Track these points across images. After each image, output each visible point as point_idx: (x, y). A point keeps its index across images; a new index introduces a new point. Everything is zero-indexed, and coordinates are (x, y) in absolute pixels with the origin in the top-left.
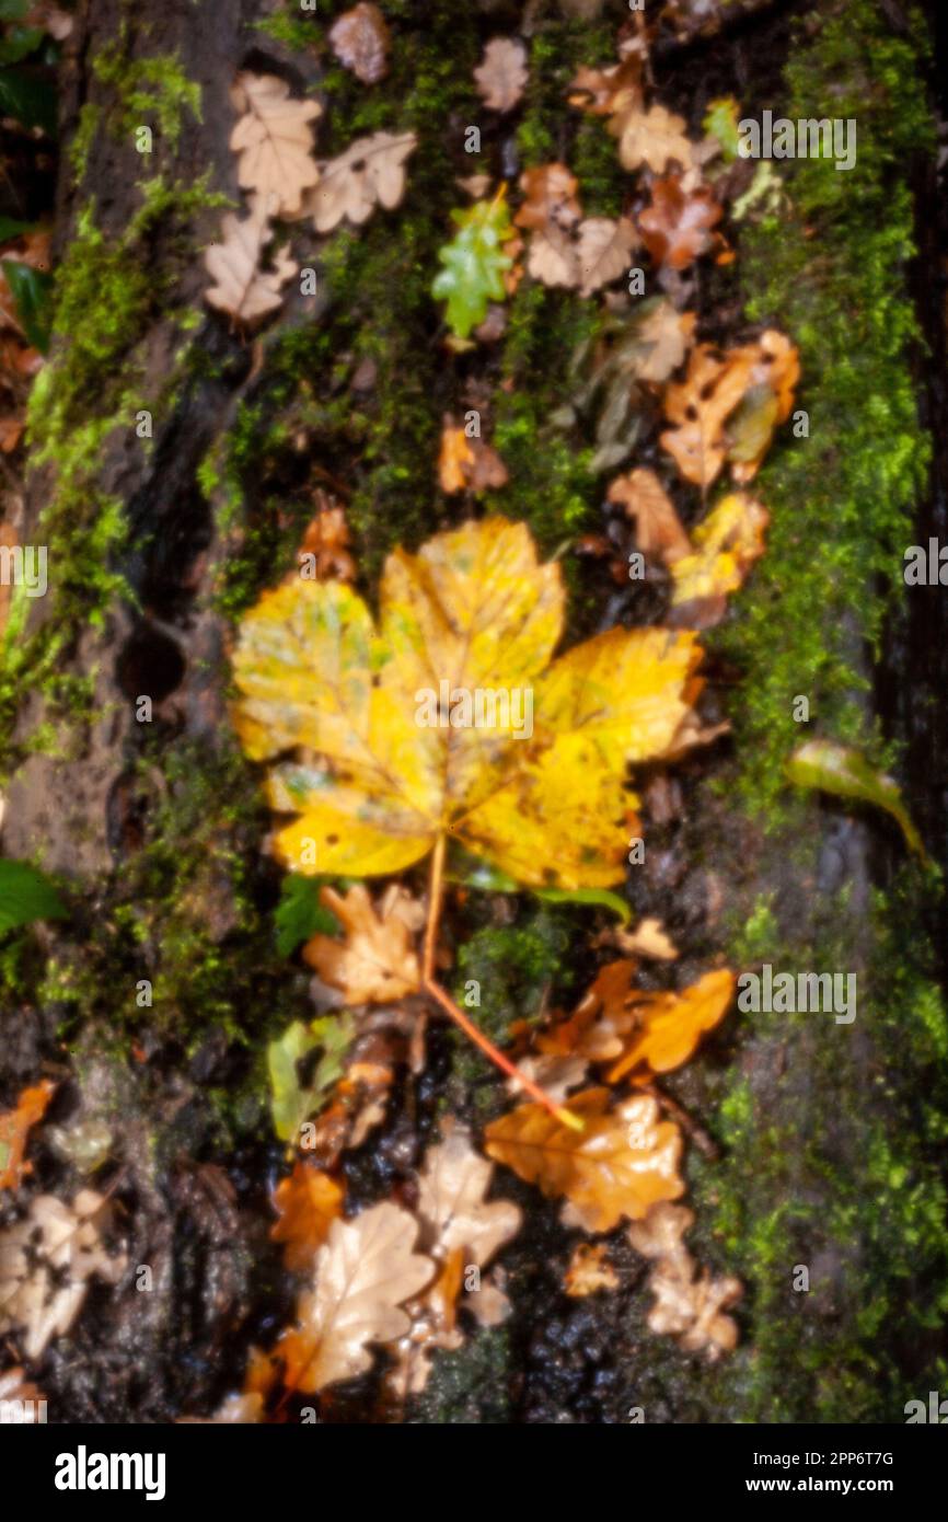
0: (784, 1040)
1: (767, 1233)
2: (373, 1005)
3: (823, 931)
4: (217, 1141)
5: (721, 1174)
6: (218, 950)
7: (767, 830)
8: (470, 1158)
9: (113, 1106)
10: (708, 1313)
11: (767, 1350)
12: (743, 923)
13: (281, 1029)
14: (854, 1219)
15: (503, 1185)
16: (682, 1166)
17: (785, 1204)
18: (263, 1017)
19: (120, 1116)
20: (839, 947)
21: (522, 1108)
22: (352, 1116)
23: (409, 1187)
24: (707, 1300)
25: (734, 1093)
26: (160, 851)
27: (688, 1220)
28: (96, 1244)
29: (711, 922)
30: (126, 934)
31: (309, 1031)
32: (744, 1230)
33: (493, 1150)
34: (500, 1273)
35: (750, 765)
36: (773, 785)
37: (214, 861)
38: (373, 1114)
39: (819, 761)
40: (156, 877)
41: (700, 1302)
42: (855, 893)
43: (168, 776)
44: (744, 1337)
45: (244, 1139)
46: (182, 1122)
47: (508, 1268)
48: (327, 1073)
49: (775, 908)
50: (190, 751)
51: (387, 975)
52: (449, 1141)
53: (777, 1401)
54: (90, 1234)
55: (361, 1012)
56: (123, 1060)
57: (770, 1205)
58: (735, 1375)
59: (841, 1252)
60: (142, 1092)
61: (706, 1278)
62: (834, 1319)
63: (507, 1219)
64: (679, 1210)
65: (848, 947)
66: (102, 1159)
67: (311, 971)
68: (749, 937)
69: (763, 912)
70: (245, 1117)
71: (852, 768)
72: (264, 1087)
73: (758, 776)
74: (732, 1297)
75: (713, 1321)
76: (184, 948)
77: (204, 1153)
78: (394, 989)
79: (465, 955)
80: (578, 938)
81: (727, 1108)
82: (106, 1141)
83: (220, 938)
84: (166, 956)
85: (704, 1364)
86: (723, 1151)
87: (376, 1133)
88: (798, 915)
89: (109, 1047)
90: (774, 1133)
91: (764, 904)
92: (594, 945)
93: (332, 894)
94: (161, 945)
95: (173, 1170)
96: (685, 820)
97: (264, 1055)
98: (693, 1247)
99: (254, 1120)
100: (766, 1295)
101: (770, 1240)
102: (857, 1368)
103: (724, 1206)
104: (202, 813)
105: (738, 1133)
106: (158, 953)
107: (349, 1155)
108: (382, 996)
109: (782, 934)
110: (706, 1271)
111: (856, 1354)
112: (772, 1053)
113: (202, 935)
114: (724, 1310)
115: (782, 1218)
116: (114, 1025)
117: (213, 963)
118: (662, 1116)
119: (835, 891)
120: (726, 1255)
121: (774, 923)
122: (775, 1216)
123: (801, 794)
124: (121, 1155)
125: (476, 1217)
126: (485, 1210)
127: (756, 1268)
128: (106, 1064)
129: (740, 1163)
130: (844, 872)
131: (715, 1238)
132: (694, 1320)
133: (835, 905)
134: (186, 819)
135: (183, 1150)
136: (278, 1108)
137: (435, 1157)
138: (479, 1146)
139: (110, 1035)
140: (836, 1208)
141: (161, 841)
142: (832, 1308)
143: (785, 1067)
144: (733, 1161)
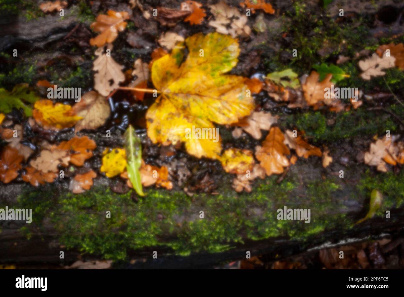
0: (307, 196)
1: (263, 197)
2: (303, 93)
3: (334, 203)
4: (265, 59)
5: (274, 184)
6: (315, 52)
7: (358, 186)
8: (270, 124)
9: (271, 30)
10: (242, 184)
11: (238, 201)
12: (333, 182)
13: (295, 71)
14: (269, 217)
15: (265, 133)
16: (274, 174)
17: (270, 201)
18: (298, 66)
19: (268, 33)
20: (331, 207)
21: (282, 134)
22: (275, 92)
23: (260, 109)
24: (245, 184)
25: (293, 185)
26: (338, 31)
27: (262, 177)
28: (238, 34)
29: (332, 173)
30: (315, 25)
31: (295, 78)
32: (263, 192)
33: (272, 129)
34: (244, 135)
35: (374, 179)
36: (370, 186)
37: (337, 46)
38: (277, 97)
39: (377, 198)
40: (332, 32)
41: (245, 182)
42: (344, 209)
43: (358, 27)
44: (239, 194)
45: (267, 66)
46: (269, 49)
47: (245, 137)
48: (285, 84)
49: (338, 190)
50: (366, 32)
51: (311, 95)
52: (273, 118)
53: (228, 204)
54: (240, 32)
55: (301, 90)
56: (282, 31)
57: (269, 198)
58: (231, 194)
59: (262, 215)
60: (275, 38)
61: (250, 183)
62: (247, 215)
63: (257, 135)
64: (264, 175)
65: (332, 210)
66: (257, 30)
67: (310, 74)
68: (331, 184)
69: (337, 187)
70: (272, 65)
71: (376, 206)
72: (280, 69)
73: (371, 182)
74: (247, 190)
75: (241, 186)
76: (314, 44)
77: (263, 57)
78: (308, 98)
79: (318, 114)
80: (325, 141)
81: (289, 184)
82: (262, 31)
83: (318, 53)
84: (312, 39)
85: (231, 185)
86: (279, 184)
87: (273, 99)
88: (338, 196)
89: (285, 26)
90: (285, 196)
91: (339, 187)
92: (323, 145)
93: (330, 77)
94: (314, 37)
95: (258, 50)
96: (357, 164)
97: (288, 68)
98: (257, 179)
99: (272, 68)
100: (250, 199)
101: (262, 199)
102: (238, 221)
103: (267, 186)
104: (349, 39)
105: (284, 187)
106: (312, 36)
107: (266, 93)
108: (305, 95)
109: (332, 193)
110: (252, 183)
111: (241, 221)
112: (304, 194)
113: (319, 48)
114: (244, 188)
115: (267, 201)
116: (291, 27)
117: (311, 52)
118: (285, 168)
119: (345, 205)
120: (257, 188)
121: (335, 190)
122: (267, 199)
123: (368, 194)
124: (259, 35)
125: (256, 128)
126: (258, 129)
127: (255, 195)
128: (281, 26)
129: (277, 189)
130: (349, 206)
131: (259, 184)
132: (241, 181)
133: (341, 205)
134: (348, 35)
135: (263, 52)
136: (275, 73)
137: (268, 115)
138: (273, 126)
139: (288, 26)
140: (271, 213)
141: (341, 30)
142: (250, 214)
143: (301, 197)
144: (277, 187)
